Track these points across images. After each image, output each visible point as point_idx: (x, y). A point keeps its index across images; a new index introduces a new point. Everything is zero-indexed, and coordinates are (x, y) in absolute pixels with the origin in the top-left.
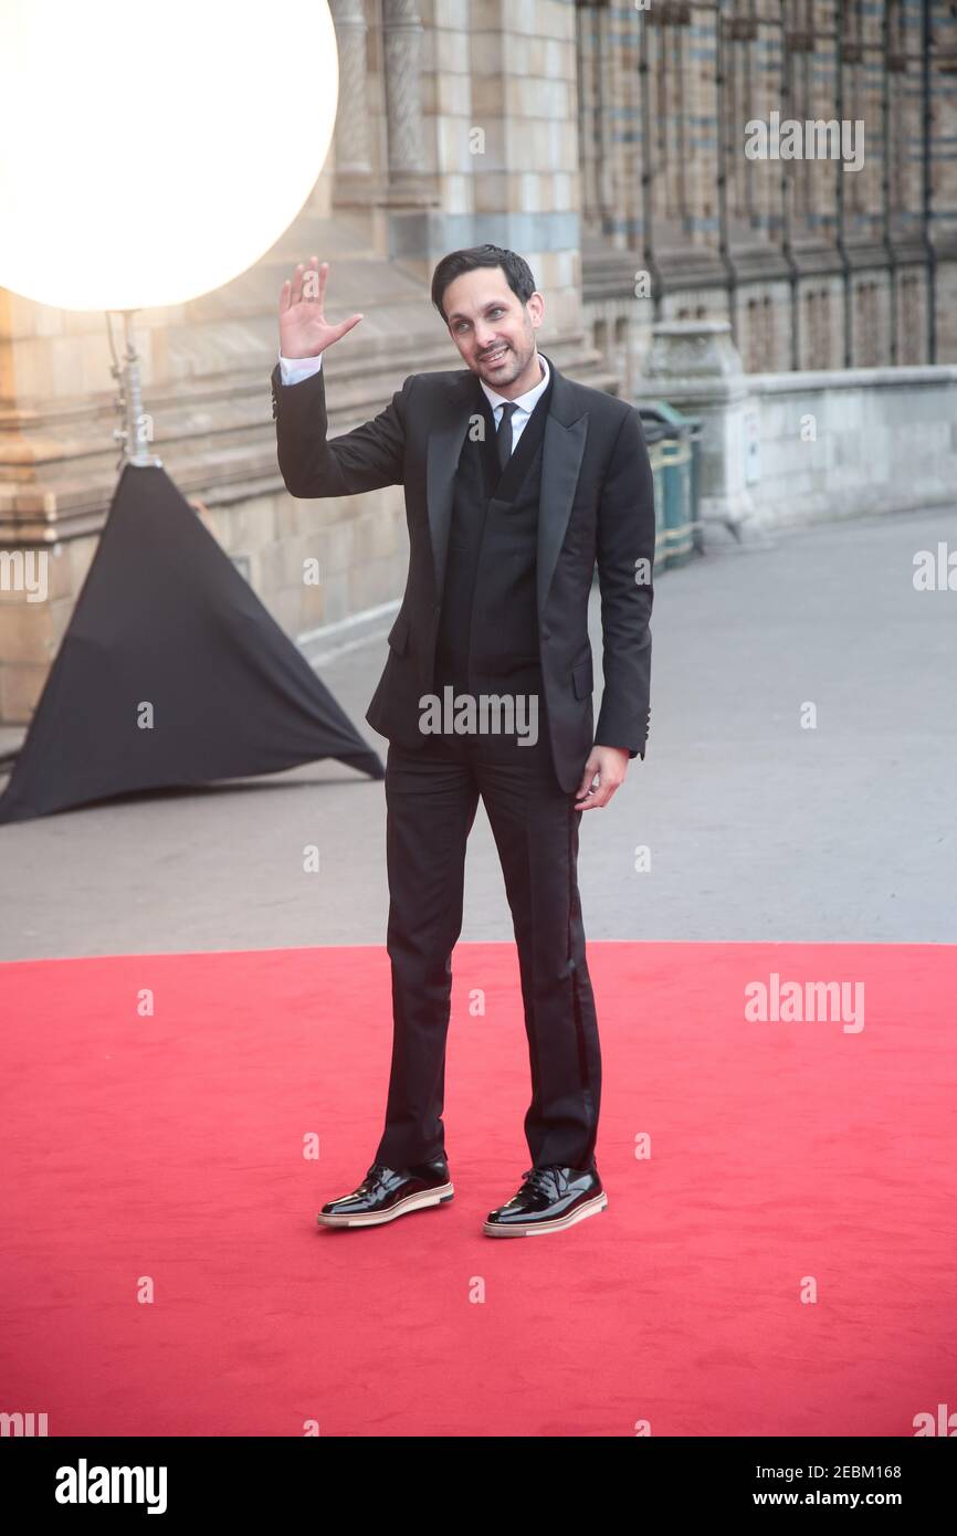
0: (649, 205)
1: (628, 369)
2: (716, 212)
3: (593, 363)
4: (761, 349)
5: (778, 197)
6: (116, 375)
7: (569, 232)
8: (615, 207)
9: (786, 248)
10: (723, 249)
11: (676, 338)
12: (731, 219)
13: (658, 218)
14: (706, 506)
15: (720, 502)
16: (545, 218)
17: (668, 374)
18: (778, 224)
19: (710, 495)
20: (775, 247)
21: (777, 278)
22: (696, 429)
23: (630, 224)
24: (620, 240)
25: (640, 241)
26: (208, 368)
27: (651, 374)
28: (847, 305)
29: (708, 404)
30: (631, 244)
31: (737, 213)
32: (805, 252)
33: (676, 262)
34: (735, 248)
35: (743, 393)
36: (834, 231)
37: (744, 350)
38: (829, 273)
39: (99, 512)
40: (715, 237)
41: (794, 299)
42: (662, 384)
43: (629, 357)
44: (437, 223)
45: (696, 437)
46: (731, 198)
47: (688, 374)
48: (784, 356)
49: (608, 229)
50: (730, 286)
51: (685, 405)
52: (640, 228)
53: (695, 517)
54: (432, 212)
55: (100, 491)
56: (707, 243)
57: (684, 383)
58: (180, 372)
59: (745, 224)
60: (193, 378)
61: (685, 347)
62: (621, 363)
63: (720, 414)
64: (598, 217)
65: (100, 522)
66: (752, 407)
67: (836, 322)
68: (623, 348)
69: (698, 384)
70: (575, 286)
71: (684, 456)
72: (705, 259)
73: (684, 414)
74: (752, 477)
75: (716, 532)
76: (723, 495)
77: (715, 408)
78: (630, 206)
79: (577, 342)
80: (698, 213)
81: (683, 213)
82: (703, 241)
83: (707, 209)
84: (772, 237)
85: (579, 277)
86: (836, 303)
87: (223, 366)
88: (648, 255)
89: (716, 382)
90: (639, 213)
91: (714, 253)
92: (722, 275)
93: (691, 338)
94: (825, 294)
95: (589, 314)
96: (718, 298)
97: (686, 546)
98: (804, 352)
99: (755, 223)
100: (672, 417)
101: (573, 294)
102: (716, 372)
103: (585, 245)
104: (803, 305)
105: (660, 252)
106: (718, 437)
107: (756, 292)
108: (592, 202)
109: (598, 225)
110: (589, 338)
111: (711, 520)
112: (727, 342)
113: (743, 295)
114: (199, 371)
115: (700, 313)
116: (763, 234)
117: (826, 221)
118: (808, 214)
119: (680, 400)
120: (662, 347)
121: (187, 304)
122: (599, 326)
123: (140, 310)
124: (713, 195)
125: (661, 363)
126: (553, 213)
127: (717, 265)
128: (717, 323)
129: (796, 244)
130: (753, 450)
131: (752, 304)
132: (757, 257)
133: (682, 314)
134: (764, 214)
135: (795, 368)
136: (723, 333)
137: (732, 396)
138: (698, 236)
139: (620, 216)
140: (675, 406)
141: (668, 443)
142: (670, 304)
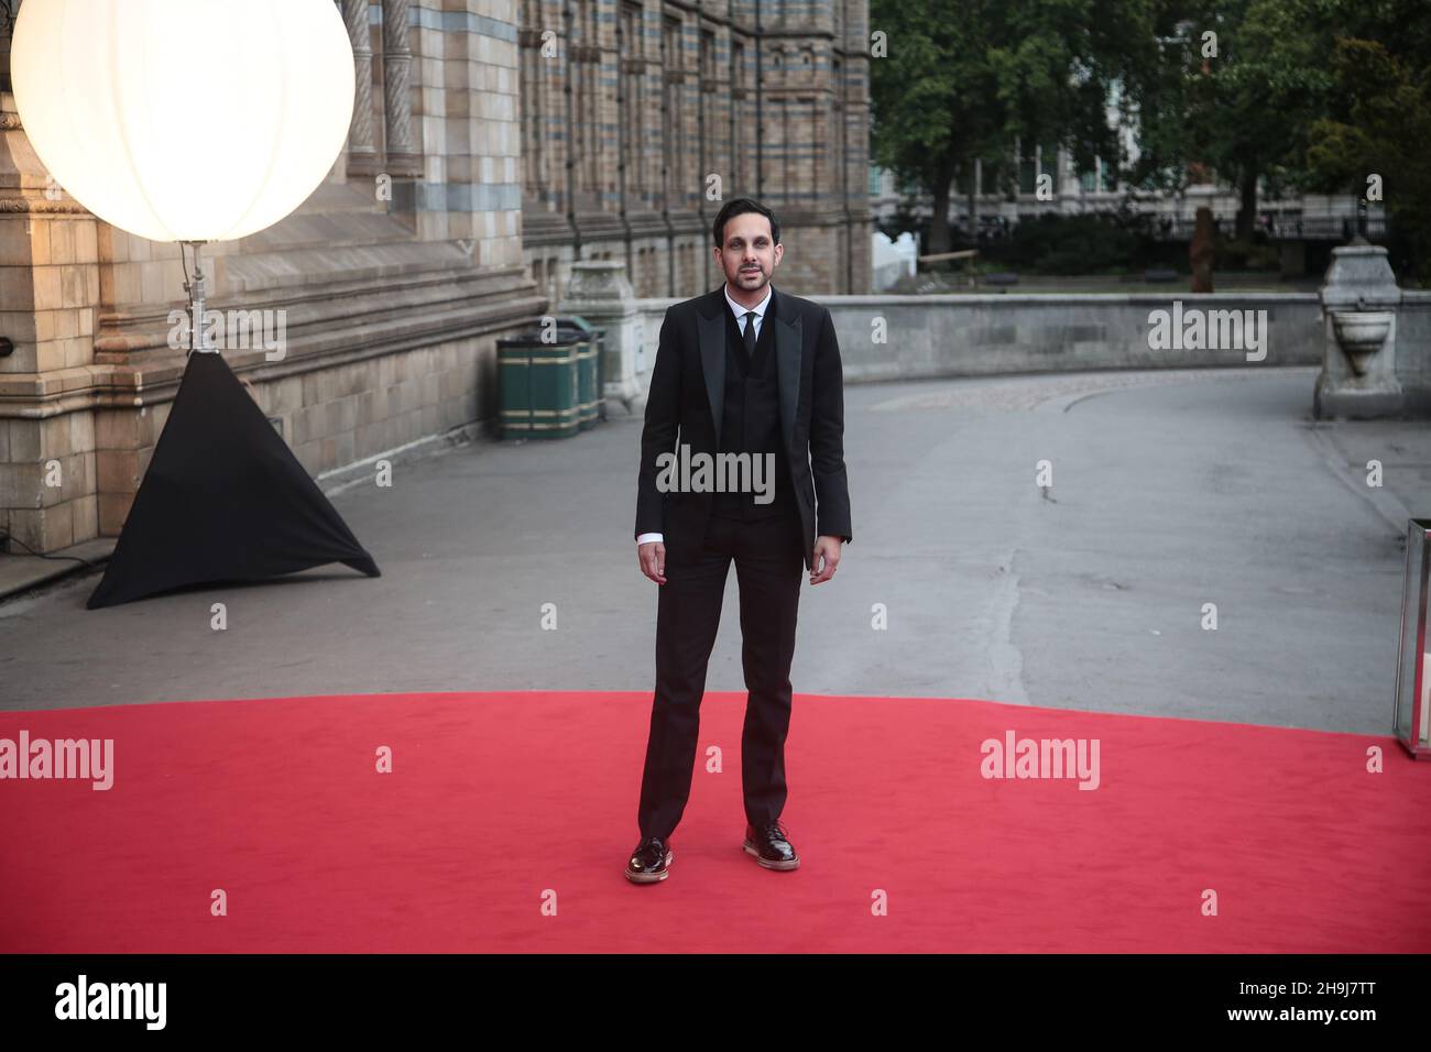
0: (571, 182)
1: (557, 294)
2: (617, 188)
3: (531, 288)
4: (648, 282)
5: (660, 180)
6: (187, 289)
7: (514, 199)
8: (548, 183)
9: (665, 214)
10: (622, 213)
11: (588, 272)
12: (628, 194)
13: (578, 191)
14: (609, 388)
15: (617, 385)
16: (497, 187)
17: (583, 296)
18: (660, 198)
19: (611, 381)
20: (658, 214)
21: (660, 235)
22: (601, 335)
23: (559, 194)
24: (552, 206)
25: (565, 206)
26: (257, 285)
27: (571, 297)
28: (707, 254)
29: (610, 318)
30: (559, 209)
31: (632, 190)
32: (679, 218)
33: (591, 221)
34: (631, 213)
35: (634, 311)
36: (698, 204)
37: (637, 283)
38: (695, 232)
39: (175, 385)
40: (617, 205)
41: (671, 249)
42: (578, 303)
43: (557, 285)
44: (421, 188)
45: (600, 340)
46: (628, 179)
47: (597, 297)
48: (665, 288)
49: (544, 197)
50: (628, 239)
51: (595, 318)
52: (565, 198)
53: (600, 395)
54: (418, 181)
55: (176, 370)
56: (612, 209)
57: (593, 303)
58: (235, 287)
59: (638, 197)
60: (244, 292)
61: (594, 277)
62: (552, 289)
63: (619, 324)
64: (536, 189)
65: (173, 393)
66: (641, 320)
67: (699, 266)
68: (553, 279)
69: (603, 304)
70: (518, 235)
71: (593, 353)
72: (610, 220)
73: (594, 325)
74: (640, 370)
75: (615, 406)
76: (620, 381)
77: (614, 321)
78: (559, 182)
79: (520, 273)
80: (606, 189)
81: (595, 187)
82: (609, 207)
83: (612, 186)
84: (656, 207)
85: (521, 230)
86: (699, 252)
87: (266, 285)
88: (571, 216)
89: (615, 303)
90: (565, 187)
91: (616, 216)
92: (622, 231)
93: (599, 272)
94: (691, 246)
95: (530, 255)
96: (620, 247)
97: (595, 415)
98: (677, 286)
99: (644, 197)
100: (585, 326)
101: (517, 240)
102: (615, 296)
103: (525, 208)
104: (676, 253)
105: (580, 214)
106: (617, 341)
107: (646, 243)
108: (532, 179)
109: (537, 194)
110: (529, 272)
111: (612, 398)
112: (624, 276)
113: (636, 245)
114: (248, 288)
115: (607, 256)
116: (650, 204)
117: (693, 197)
118: (681, 191)
119: (591, 314)
120: (578, 279)
121: (241, 239)
122: (537, 264)
123: (206, 242)
124: (616, 177)
125: (578, 289)
126: (503, 184)
127: (619, 225)
128: (617, 263)
129: (672, 212)
130: (641, 351)
131: (642, 252)
132: (646, 220)
133: (594, 257)
134: (651, 191)
135: (671, 295)
136: (620, 269)
137: (626, 313)
138: (606, 205)
139: (552, 189)
140: (586, 318)
141: (581, 344)
142: (586, 250)
